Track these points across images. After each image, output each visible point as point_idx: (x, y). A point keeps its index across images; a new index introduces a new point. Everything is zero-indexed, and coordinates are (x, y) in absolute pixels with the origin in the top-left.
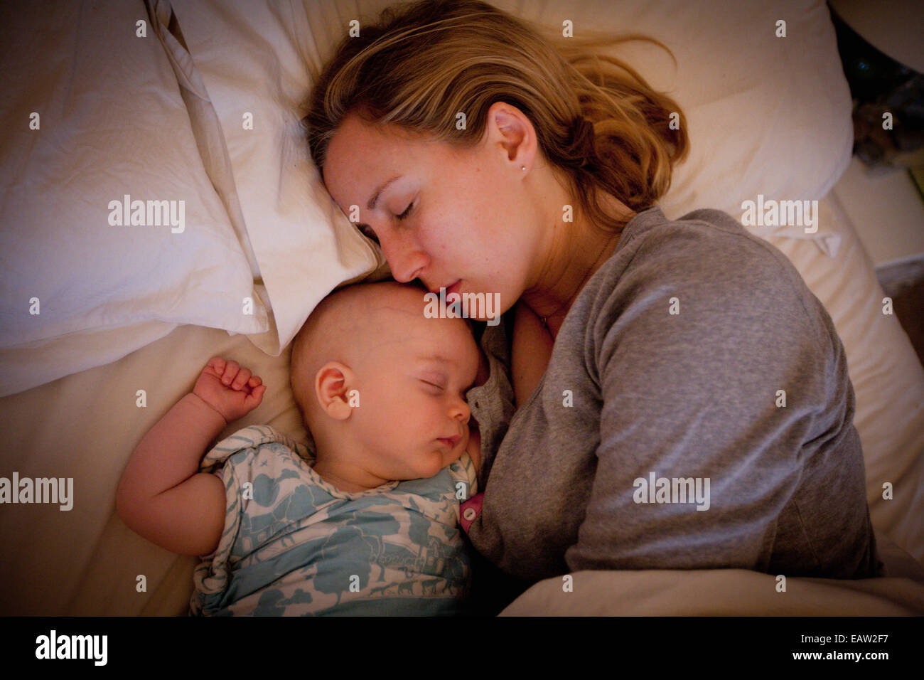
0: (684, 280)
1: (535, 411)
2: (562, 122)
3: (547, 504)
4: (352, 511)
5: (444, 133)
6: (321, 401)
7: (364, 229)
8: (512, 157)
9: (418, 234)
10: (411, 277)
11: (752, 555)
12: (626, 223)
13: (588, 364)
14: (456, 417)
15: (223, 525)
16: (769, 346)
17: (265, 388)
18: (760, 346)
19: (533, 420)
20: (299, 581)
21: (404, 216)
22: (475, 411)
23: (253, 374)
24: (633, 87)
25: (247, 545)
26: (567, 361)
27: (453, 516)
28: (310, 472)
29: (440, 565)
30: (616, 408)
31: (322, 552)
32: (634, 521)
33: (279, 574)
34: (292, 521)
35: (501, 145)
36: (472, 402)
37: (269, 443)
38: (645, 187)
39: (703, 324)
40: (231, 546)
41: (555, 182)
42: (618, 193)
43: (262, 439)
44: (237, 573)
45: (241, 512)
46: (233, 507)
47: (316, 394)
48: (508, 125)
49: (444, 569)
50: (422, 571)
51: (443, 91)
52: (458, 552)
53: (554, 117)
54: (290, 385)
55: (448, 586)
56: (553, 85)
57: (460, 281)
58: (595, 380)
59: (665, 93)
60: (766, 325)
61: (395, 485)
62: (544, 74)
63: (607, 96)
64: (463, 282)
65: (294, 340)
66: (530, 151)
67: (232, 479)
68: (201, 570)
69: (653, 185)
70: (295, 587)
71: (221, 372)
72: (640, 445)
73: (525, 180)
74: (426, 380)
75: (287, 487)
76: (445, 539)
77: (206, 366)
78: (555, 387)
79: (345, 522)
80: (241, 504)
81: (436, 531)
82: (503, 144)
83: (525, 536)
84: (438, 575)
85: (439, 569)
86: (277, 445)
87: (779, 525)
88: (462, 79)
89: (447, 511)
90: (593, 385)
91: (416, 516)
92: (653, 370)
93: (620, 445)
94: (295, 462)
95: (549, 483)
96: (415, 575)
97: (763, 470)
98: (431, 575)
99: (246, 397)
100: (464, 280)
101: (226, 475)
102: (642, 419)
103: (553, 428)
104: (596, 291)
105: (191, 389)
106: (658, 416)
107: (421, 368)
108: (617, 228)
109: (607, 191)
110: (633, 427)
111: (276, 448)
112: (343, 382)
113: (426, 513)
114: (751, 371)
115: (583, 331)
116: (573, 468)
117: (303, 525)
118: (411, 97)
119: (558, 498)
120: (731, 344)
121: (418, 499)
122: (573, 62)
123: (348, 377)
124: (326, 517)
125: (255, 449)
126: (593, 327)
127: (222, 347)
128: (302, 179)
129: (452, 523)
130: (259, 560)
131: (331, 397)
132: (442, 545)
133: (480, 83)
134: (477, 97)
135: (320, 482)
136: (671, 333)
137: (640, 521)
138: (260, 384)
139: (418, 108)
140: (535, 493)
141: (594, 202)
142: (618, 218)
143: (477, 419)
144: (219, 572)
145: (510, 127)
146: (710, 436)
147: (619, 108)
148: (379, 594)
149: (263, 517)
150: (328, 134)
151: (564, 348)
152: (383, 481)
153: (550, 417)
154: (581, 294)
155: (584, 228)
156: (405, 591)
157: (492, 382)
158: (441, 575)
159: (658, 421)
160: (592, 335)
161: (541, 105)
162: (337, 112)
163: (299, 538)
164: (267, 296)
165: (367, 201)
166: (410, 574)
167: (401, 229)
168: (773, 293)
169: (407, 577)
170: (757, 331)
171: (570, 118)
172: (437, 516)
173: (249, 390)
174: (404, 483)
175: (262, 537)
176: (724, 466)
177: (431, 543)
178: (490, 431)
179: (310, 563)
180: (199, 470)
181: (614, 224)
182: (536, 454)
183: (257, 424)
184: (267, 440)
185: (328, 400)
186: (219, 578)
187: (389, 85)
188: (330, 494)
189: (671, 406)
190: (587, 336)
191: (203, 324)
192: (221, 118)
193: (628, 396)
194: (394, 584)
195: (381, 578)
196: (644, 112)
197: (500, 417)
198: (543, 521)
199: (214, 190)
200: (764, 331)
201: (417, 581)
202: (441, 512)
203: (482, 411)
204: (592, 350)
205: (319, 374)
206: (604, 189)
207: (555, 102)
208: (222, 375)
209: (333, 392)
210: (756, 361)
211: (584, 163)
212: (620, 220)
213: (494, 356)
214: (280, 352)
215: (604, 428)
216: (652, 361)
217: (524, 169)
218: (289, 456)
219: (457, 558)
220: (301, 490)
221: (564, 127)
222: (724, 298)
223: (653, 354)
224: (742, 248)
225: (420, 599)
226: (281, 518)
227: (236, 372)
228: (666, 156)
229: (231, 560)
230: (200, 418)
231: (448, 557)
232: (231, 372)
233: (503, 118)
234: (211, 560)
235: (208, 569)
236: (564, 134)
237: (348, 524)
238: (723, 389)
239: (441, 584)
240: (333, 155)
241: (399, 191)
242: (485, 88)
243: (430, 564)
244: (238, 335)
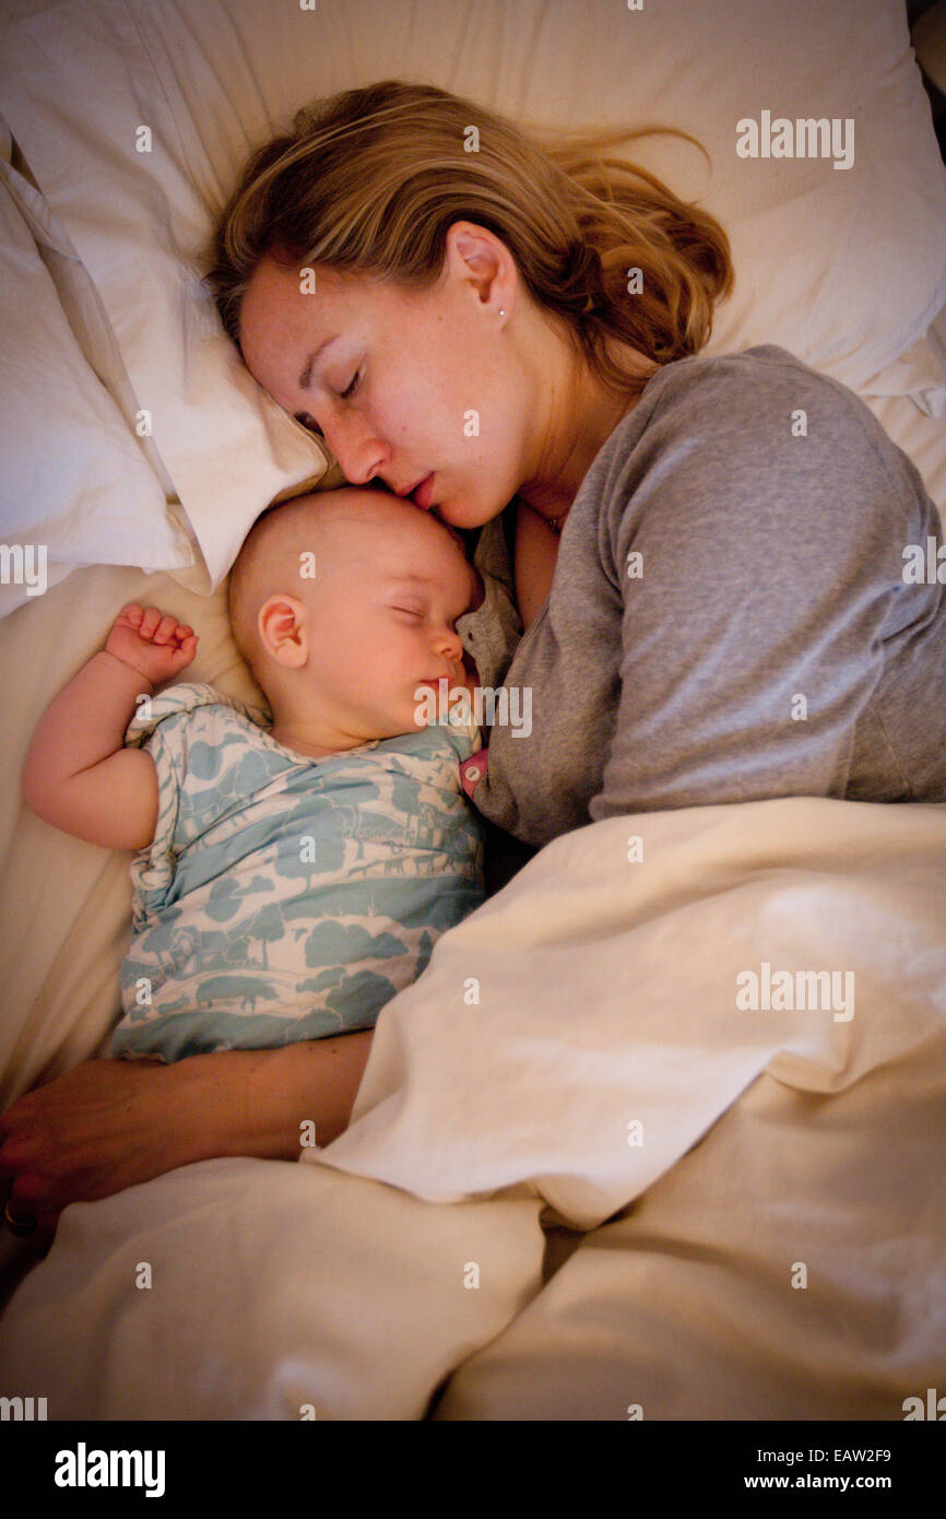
0: (713, 430)
1: (544, 634)
2: (552, 248)
3: (564, 746)
4: (318, 778)
5: (387, 272)
6: (268, 647)
7: (302, 419)
8: (485, 298)
9: (369, 413)
10: (368, 475)
11: (823, 780)
12: (648, 379)
13: (604, 563)
14: (443, 652)
15: (157, 807)
16: (831, 508)
17: (197, 639)
18: (819, 508)
19: (541, 644)
20: (257, 866)
21: (349, 392)
22: (469, 645)
23: (182, 623)
24: (654, 199)
25: (191, 830)
26: (578, 563)
27: (452, 778)
28: (261, 736)
29: (437, 836)
30: (639, 611)
31: (283, 829)
32: (668, 750)
33: (232, 860)
34: (242, 795)
35: (468, 284)
36: (464, 634)
37: (207, 704)
38: (676, 333)
39: (742, 485)
40: (171, 833)
41: (547, 330)
42: (638, 342)
43: (196, 700)
44: (181, 864)
45: (178, 790)
46: (166, 784)
47: (259, 637)
48: (476, 253)
49: (443, 843)
50: (414, 844)
51: (381, 212)
52: (460, 822)
53: (538, 239)
54: (233, 635)
55: (450, 862)
56: (538, 198)
57: (432, 475)
58: (614, 582)
59: (695, 203)
60: (827, 480)
61: (373, 745)
62: (523, 181)
63: (617, 213)
64: (438, 478)
65: (231, 572)
66: (508, 286)
67: (162, 751)
68: (138, 863)
69: (688, 329)
70: (252, 874)
71: (137, 621)
72: (669, 653)
73: (506, 329)
74: (400, 606)
75: (232, 755)
76: (442, 806)
77: (120, 616)
78: (564, 598)
79: (309, 792)
80: (177, 779)
81: (428, 796)
82: (473, 282)
83: (541, 791)
84: (436, 850)
85: (436, 842)
86: (218, 707)
87: (856, 744)
88: (407, 191)
89: (443, 771)
90: (613, 590)
91: (401, 779)
92: (680, 552)
93: (646, 656)
94: (241, 725)
95: (564, 720)
96: (405, 850)
97: (828, 669)
98: (428, 849)
99: (174, 652)
100: (439, 472)
101: (154, 746)
102: (671, 618)
103: (564, 650)
104: (608, 466)
105: (103, 648)
106: (691, 612)
107: (391, 592)
108: (637, 386)
109: (623, 341)
110: (660, 631)
111: (216, 711)
112: (293, 619)
113: (414, 776)
114: (808, 542)
115: (596, 521)
116: (593, 698)
117: (257, 799)
118: (339, 225)
119: (576, 737)
120: (780, 507)
121: (402, 759)
122: (571, 171)
123: (300, 613)
124: (284, 787)
125: (189, 713)
126: (606, 514)
127: (136, 592)
128: (215, 360)
129: (451, 787)
130: (206, 846)
131: (280, 639)
132: (438, 814)
133: (431, 196)
134: (429, 216)
135: (276, 746)
136: (702, 501)
137: (676, 748)
138: (191, 634)
139: (350, 239)
140: (548, 735)
141: (606, 357)
142: (636, 372)
143: (473, 654)
144: (160, 864)
145: (478, 257)
146: (757, 631)
147: (633, 228)
148: (359, 876)
149: (204, 794)
150: (237, 290)
151: (573, 547)
152: (359, 742)
153: (560, 637)
154: (590, 472)
155: (590, 388)
156: (394, 871)
157: (488, 606)
158: (440, 849)
159: (690, 619)
160: (606, 522)
161: (519, 223)
162: (244, 257)
163: (253, 815)
164: (186, 517)
165: (297, 378)
166: (397, 850)
167: (349, 412)
168: (835, 437)
169: (394, 853)
170: (815, 488)
171: (565, 245)
172: (430, 779)
173: (177, 642)
174: (384, 743)
175: (207, 818)
176: (778, 667)
177: (423, 810)
178: (491, 668)
179: (269, 843)
180: (124, 745)
181: (631, 382)
182: (548, 686)
183: (189, 682)
184: (202, 701)
185: (276, 643)
186: (160, 871)
187: (308, 212)
188: (288, 760)
189: (706, 597)
190: (600, 526)
191: (109, 561)
192: (96, 281)
193: (653, 591)
194: (377, 862)
195: (360, 855)
196: (669, 232)
197: (502, 649)
198: (559, 769)
199: (98, 382)
200: (824, 488)
201: (408, 857)
202: (434, 775)
203: (478, 644)
204: (608, 545)
205: (262, 613)
206: (616, 337)
207: (540, 220)
208: (140, 626)
209: (283, 634)
210: (813, 528)
211: (590, 305)
212: (641, 376)
213: (493, 576)
214: (213, 590)
215: (626, 640)
216: (678, 541)
217: (502, 313)
218: (233, 719)
219: (460, 830)
220: (250, 756)
221: (556, 256)
222: (767, 448)
223: (680, 533)
224: (792, 382)
225: (414, 879)
226: (230, 791)
227: (156, 621)
228: (701, 290)
229: (174, 848)
230: (116, 680)
231: (447, 827)
232: (150, 622)
233: (467, 244)
234: (149, 853)
235: (147, 862)
236: (557, 265)
237: (315, 793)
238: (772, 568)
239: (441, 860)
240: (250, 318)
241: (338, 357)
242: (439, 203)
243: (424, 836)
244: (157, 572)
